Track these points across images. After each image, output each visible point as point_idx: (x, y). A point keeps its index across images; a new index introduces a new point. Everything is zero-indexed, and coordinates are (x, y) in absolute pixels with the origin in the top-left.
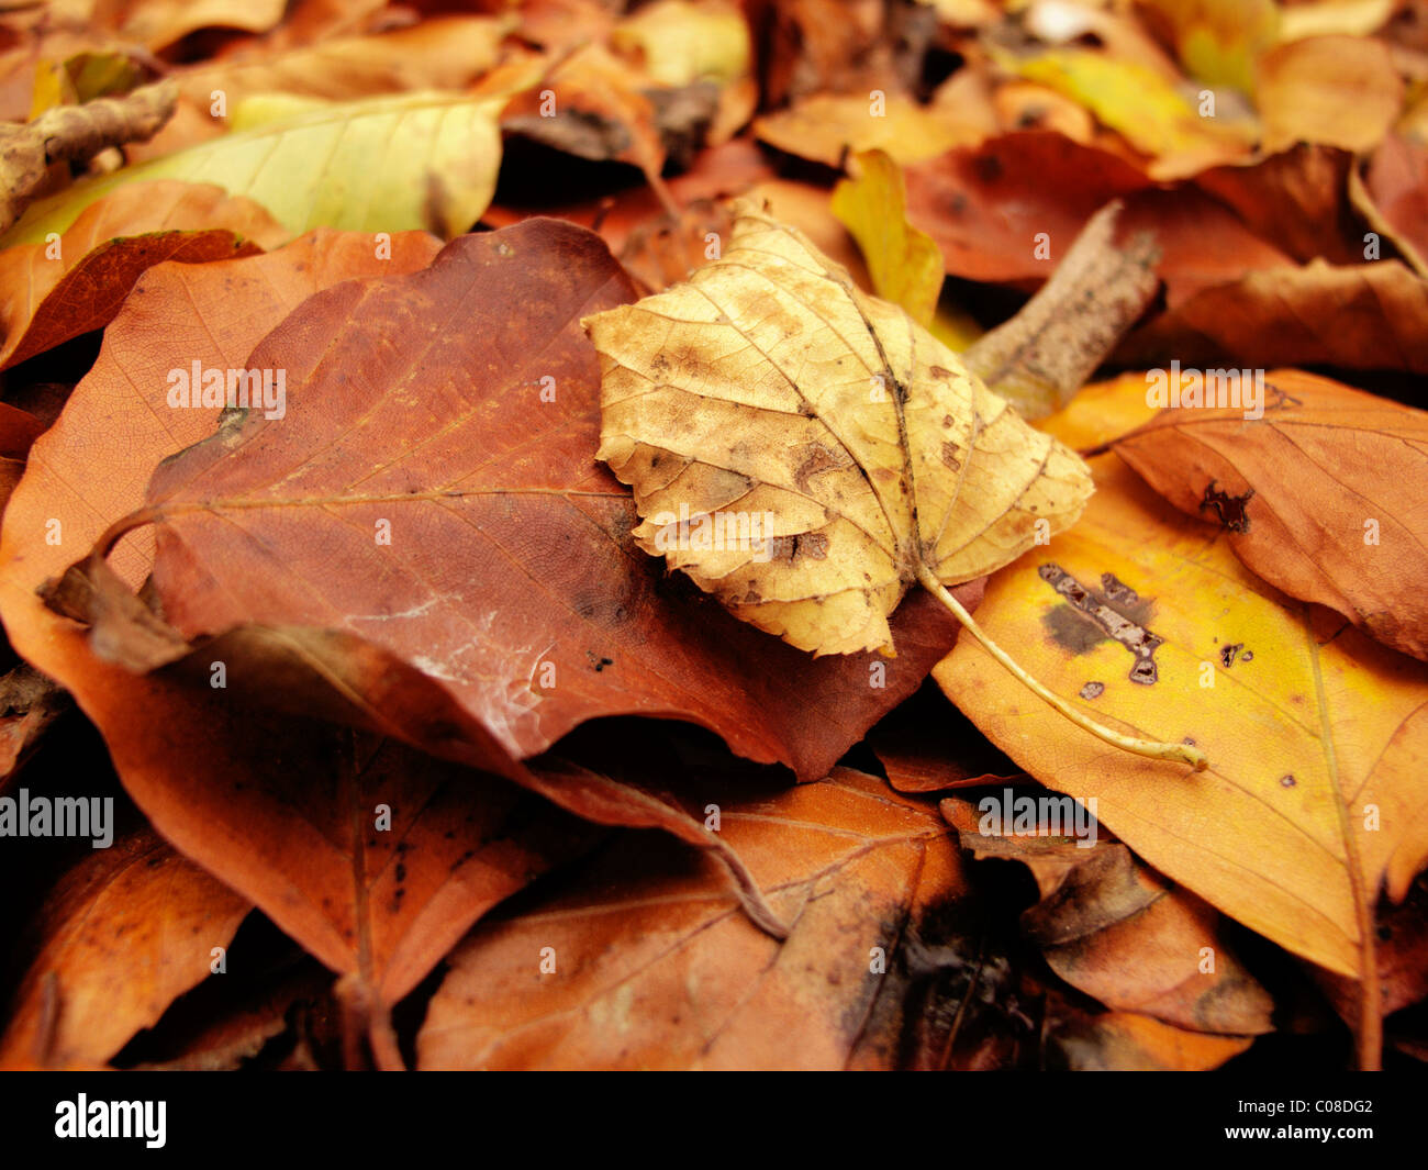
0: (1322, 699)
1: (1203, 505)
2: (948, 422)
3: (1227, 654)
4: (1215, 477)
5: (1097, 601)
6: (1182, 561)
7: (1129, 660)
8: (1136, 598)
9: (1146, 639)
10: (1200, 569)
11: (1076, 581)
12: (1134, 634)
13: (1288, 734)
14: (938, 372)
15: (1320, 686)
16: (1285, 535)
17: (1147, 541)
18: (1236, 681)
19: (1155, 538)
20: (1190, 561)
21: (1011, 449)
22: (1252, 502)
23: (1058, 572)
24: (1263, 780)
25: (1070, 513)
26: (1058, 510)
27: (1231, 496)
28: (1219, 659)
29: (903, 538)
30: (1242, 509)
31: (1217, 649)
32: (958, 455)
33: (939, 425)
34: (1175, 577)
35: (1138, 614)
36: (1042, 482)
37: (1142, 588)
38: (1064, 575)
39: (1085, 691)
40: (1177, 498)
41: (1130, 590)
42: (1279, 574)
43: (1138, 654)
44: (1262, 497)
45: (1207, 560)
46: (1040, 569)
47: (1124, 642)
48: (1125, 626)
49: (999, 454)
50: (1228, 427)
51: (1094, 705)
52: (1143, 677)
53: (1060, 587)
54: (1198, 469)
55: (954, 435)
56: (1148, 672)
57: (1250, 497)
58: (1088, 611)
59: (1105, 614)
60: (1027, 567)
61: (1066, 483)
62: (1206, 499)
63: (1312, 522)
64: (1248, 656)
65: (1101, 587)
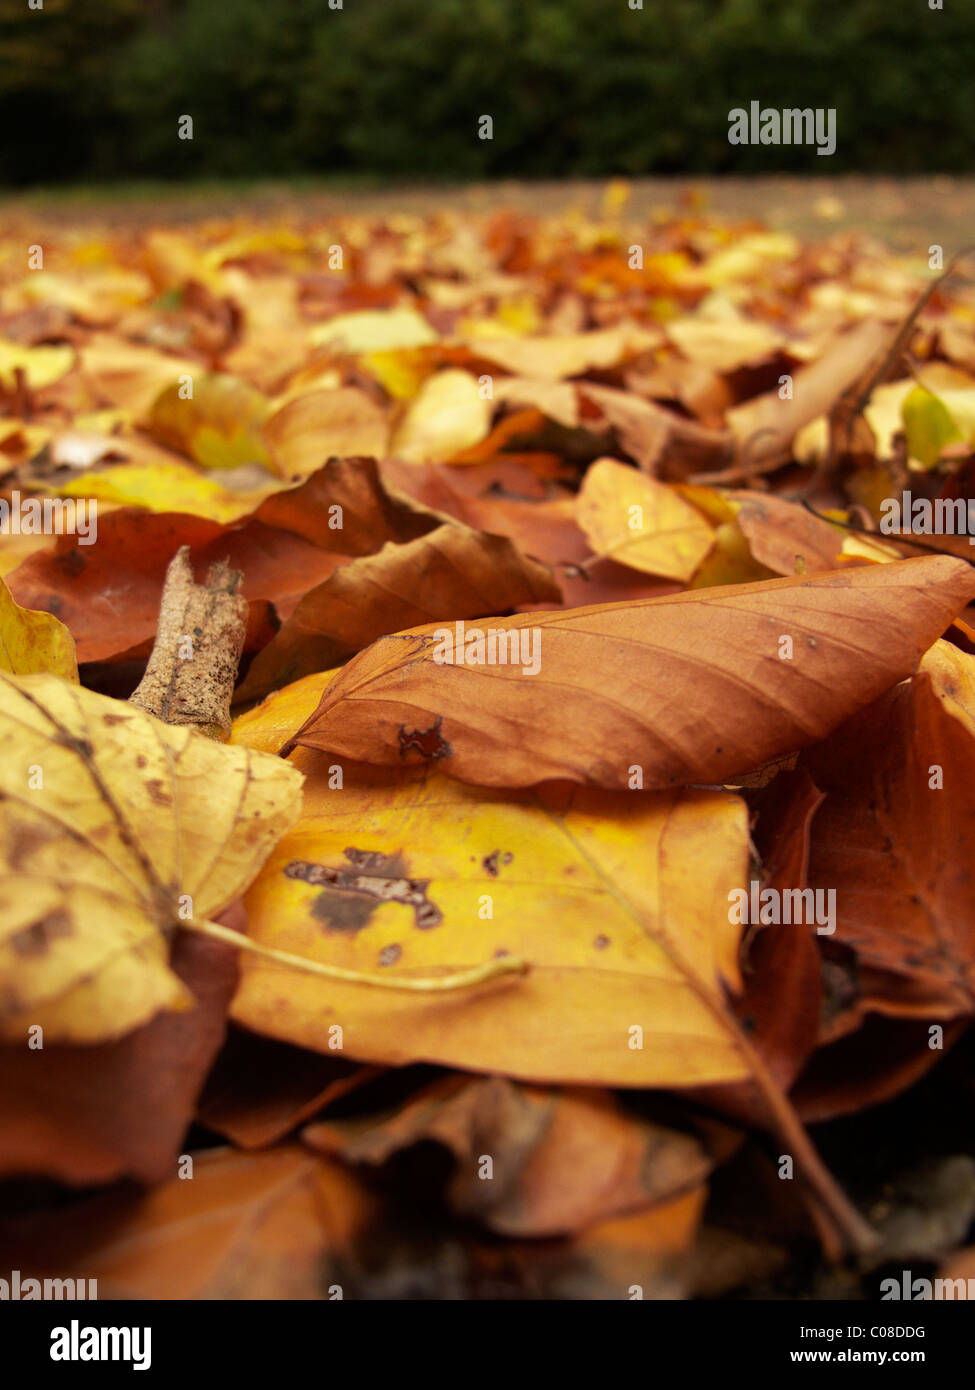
0: (590, 860)
1: (402, 751)
2: (141, 763)
3: (490, 865)
4: (401, 722)
5: (351, 876)
6: (406, 810)
7: (407, 913)
8: (385, 858)
9: (413, 887)
10: (425, 809)
11: (323, 867)
12: (400, 888)
13: (579, 903)
14: (111, 720)
15: (580, 849)
16: (485, 741)
17: (366, 809)
18: (510, 883)
19: (372, 803)
20: (413, 806)
21: (211, 768)
22: (444, 727)
23: (302, 866)
24: (580, 953)
25: (292, 806)
26: (280, 807)
27: (423, 731)
28: (484, 874)
29: (145, 890)
30: (438, 737)
31: (478, 865)
32: (165, 790)
33: (133, 768)
34: (407, 826)
35: (393, 869)
36: (253, 787)
37: (385, 847)
38: (310, 867)
39: (384, 959)
40: (377, 758)
41: (375, 854)
42: (497, 774)
43: (413, 903)
44: (452, 720)
45: (427, 799)
46: (285, 871)
47: (395, 899)
48: (387, 886)
49: (202, 776)
50: (391, 677)
51: (399, 967)
52: (430, 921)
53: (312, 879)
54: (383, 723)
55: (153, 772)
56: (430, 914)
57: (440, 724)
58: (348, 889)
59: (366, 884)
60: (273, 875)
61: (275, 779)
62: (402, 745)
63: (504, 721)
64: (508, 858)
65: (348, 862)
